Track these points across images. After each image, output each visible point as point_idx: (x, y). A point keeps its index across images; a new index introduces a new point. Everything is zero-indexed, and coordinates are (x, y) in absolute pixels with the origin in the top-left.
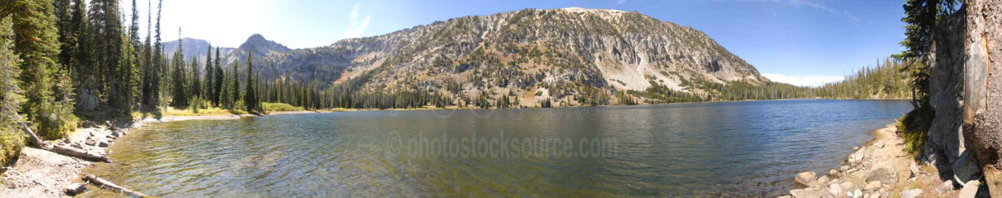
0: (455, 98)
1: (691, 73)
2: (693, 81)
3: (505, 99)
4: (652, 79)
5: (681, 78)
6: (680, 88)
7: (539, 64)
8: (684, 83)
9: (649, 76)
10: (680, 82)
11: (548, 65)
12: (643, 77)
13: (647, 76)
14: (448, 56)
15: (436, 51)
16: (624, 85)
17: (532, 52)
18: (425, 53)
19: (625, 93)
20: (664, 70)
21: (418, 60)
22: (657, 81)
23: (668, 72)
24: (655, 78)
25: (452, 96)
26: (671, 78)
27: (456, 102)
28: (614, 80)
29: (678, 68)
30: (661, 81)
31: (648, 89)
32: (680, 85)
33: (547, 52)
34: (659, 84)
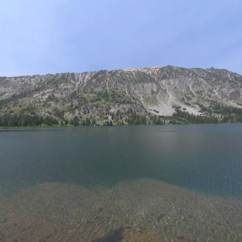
0: (59, 120)
1: (210, 102)
2: (211, 108)
3: (88, 120)
4: (177, 108)
5: (201, 106)
6: (199, 114)
7: (108, 102)
8: (203, 109)
9: (175, 106)
10: (200, 109)
11: (112, 102)
12: (171, 107)
13: (173, 107)
14: (56, 95)
15: (48, 93)
16: (158, 112)
17: (104, 95)
18: (41, 93)
19: (157, 118)
20: (187, 102)
21: (37, 97)
22: (182, 110)
23: (190, 103)
24: (180, 107)
25: (57, 119)
26: (193, 107)
27: (60, 122)
28: (151, 110)
29: (199, 100)
30: (185, 109)
31: (174, 115)
32: (199, 111)
33: (112, 95)
34: (183, 111)
